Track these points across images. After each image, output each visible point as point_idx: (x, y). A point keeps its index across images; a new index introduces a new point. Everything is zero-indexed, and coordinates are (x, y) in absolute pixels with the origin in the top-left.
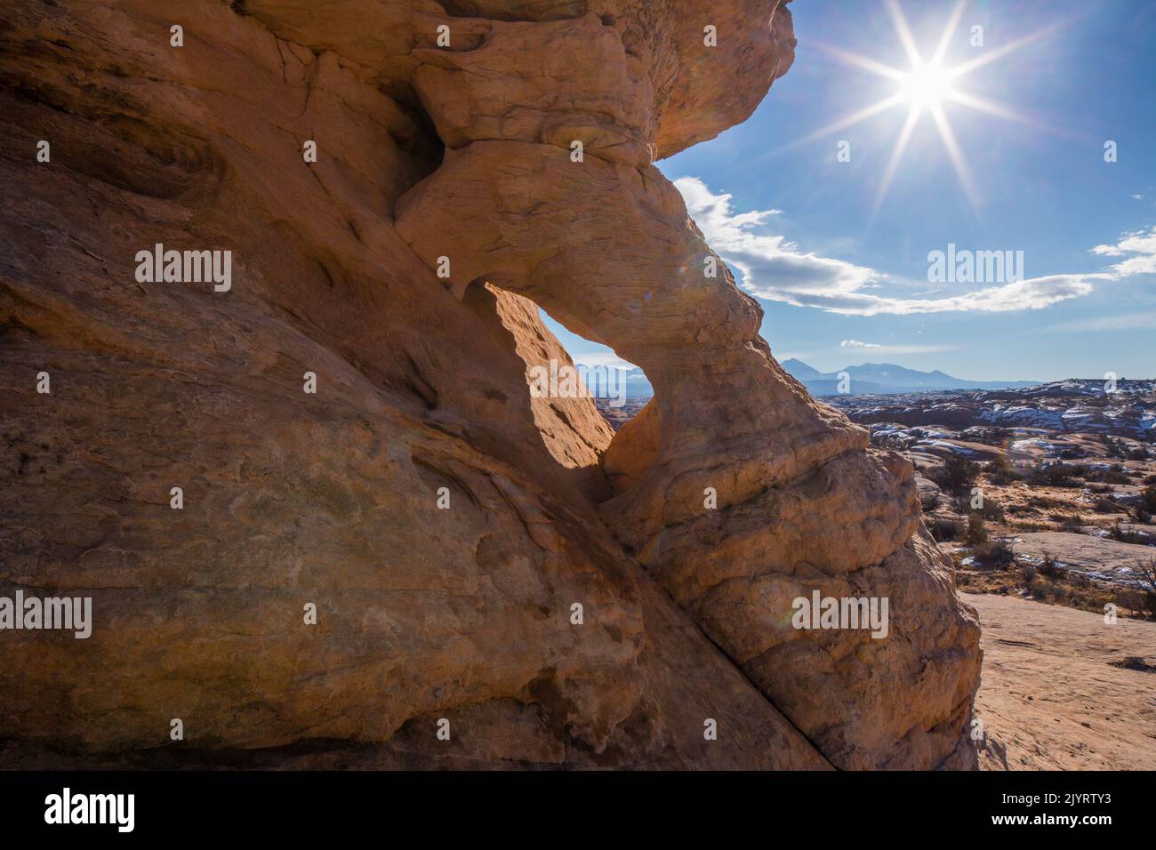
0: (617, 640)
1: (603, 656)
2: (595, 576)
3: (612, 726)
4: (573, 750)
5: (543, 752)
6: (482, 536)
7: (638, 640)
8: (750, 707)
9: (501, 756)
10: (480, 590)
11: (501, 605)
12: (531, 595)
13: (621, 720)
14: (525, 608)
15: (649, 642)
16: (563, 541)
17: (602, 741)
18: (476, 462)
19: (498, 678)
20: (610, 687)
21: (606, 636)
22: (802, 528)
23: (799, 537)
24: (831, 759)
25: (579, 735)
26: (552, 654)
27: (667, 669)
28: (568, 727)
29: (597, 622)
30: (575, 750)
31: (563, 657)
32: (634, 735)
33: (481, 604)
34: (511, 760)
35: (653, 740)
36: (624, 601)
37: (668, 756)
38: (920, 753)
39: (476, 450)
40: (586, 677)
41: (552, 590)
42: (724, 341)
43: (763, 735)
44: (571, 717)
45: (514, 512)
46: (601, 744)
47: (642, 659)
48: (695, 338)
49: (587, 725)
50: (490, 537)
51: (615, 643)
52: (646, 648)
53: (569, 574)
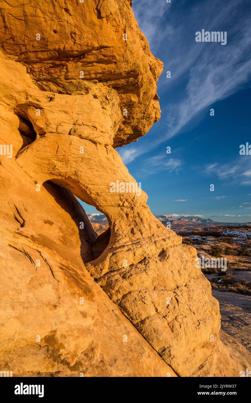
0: (85, 317)
1: (78, 324)
2: (78, 292)
3: (79, 353)
4: (61, 365)
5: (47, 368)
6: (32, 276)
7: (94, 317)
8: (136, 342)
9: (27, 371)
10: (27, 299)
11: (35, 305)
12: (50, 300)
13: (83, 351)
14: (46, 306)
15: (99, 317)
16: (66, 278)
17: (74, 360)
18: (35, 247)
19: (30, 336)
20: (79, 337)
21: (80, 316)
22: (157, 272)
23: (156, 276)
24: (166, 361)
25: (65, 358)
26: (56, 324)
27: (105, 328)
28: (60, 356)
29: (77, 310)
30: (62, 365)
31: (61, 326)
32: (88, 357)
33: (26, 305)
34: (32, 372)
35: (95, 359)
36: (89, 301)
37: (101, 365)
38: (198, 357)
39: (35, 243)
40: (70, 333)
41: (59, 298)
42: (133, 205)
43: (140, 353)
44: (62, 351)
45: (48, 267)
46: (73, 361)
47: (95, 325)
48: (123, 204)
49: (68, 354)
50: (36, 277)
51: (84, 318)
52: (97, 319)
53: (68, 291)
